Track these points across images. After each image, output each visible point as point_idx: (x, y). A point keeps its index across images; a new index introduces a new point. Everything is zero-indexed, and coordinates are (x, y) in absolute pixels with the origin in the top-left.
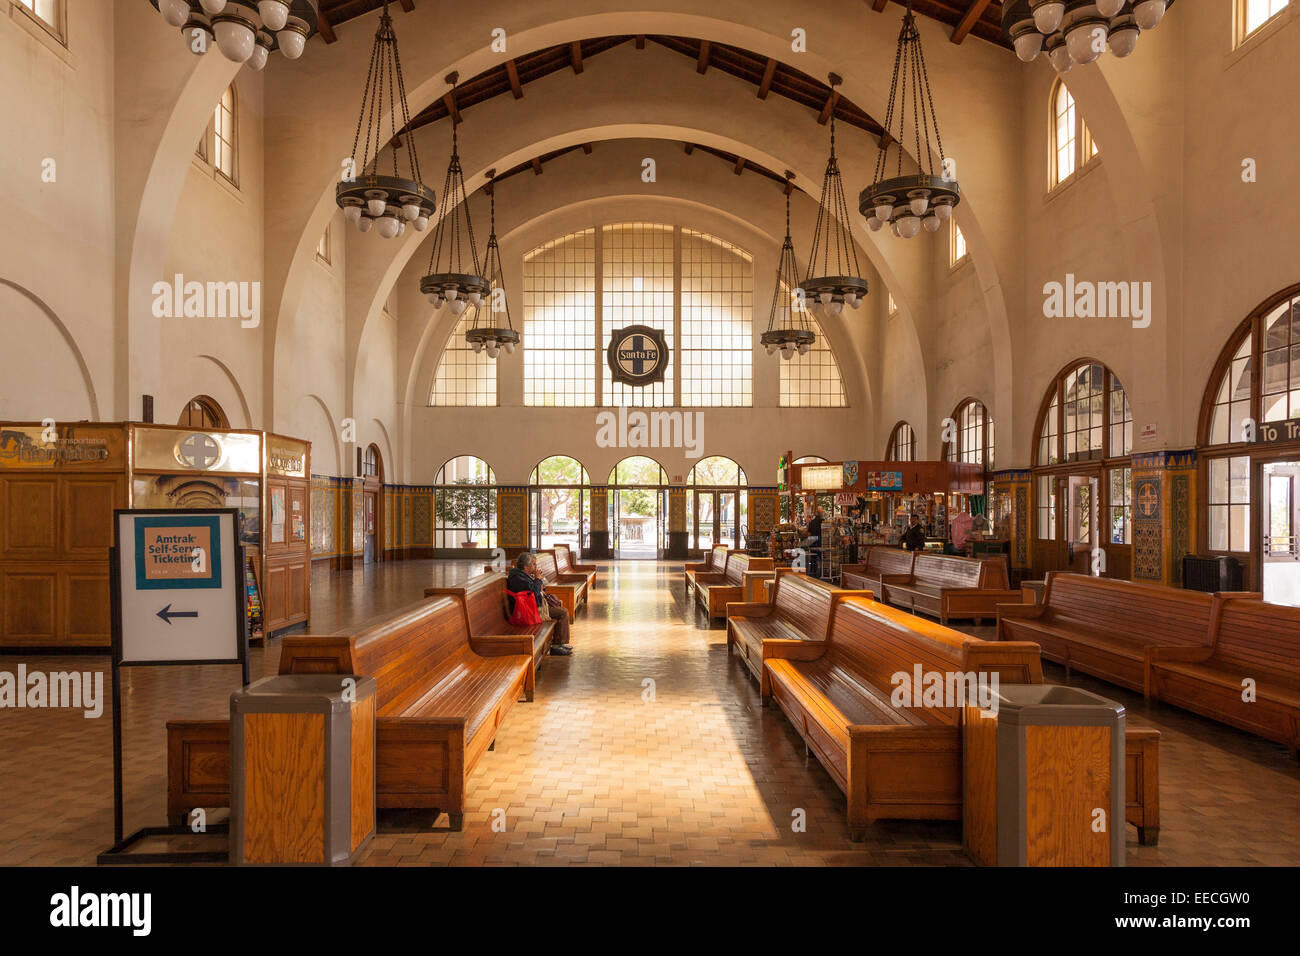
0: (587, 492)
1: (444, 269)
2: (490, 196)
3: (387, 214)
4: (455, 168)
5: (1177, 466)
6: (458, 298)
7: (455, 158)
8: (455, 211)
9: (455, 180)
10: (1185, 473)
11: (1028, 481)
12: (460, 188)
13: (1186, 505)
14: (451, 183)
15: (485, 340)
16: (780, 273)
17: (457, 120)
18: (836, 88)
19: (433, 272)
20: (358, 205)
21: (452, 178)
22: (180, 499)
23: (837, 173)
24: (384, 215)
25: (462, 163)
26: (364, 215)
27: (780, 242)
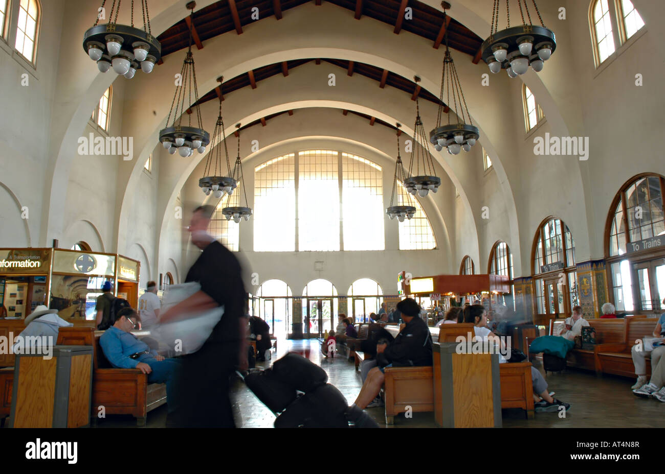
0: (291, 300)
1: (212, 174)
2: (238, 138)
3: (184, 145)
4: (220, 123)
5: (597, 268)
6: (219, 190)
7: (220, 118)
8: (219, 145)
9: (220, 129)
10: (601, 271)
11: (530, 283)
12: (222, 133)
13: (603, 288)
14: (217, 131)
15: (233, 213)
16: (395, 176)
17: (222, 100)
18: (418, 83)
19: (206, 175)
20: (170, 141)
21: (218, 128)
22: (74, 288)
23: (421, 124)
24: (183, 146)
25: (224, 120)
26: (173, 146)
27: (395, 160)
